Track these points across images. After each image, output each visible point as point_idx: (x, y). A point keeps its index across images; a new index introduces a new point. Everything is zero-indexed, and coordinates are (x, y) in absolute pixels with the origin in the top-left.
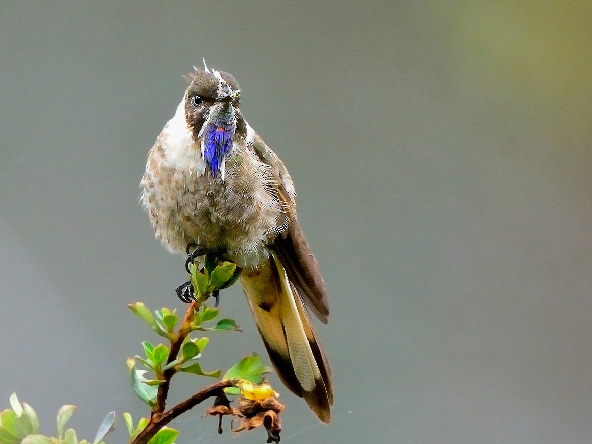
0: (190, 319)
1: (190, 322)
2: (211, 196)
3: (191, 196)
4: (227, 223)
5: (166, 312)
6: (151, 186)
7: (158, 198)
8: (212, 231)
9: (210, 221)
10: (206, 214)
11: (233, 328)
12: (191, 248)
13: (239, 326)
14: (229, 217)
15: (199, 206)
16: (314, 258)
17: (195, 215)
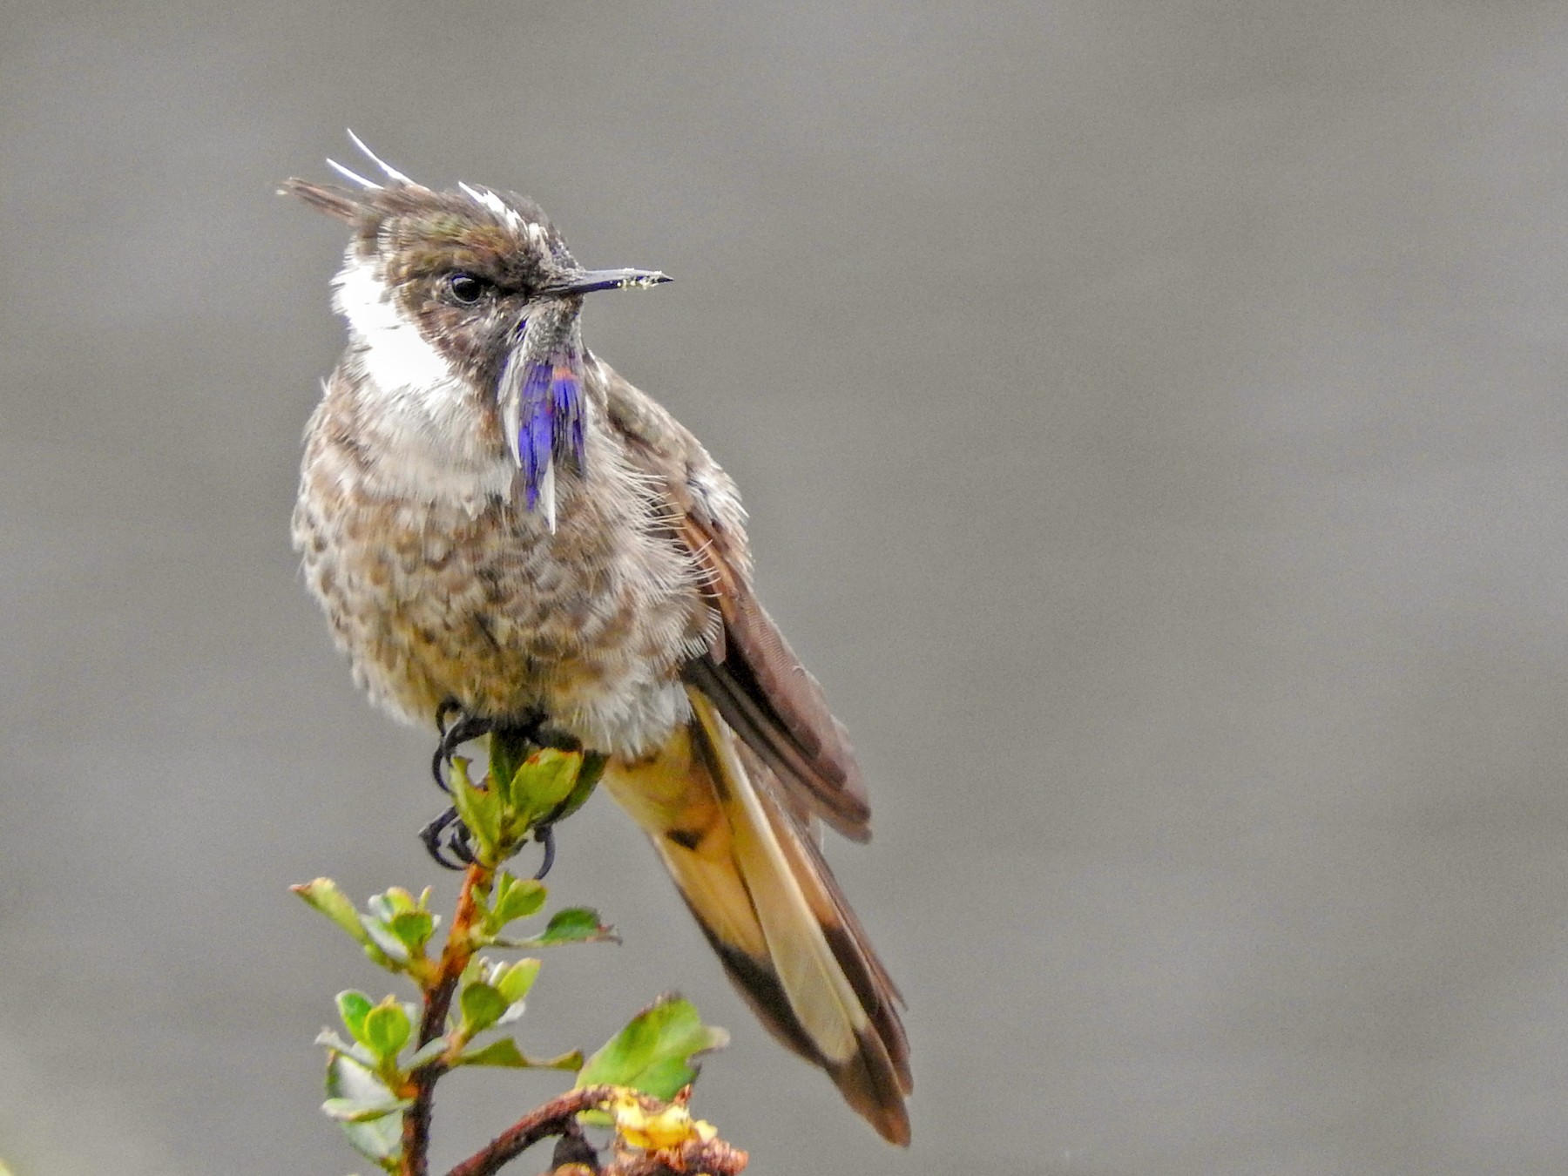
0: (468, 917)
1: (468, 927)
2: (489, 575)
3: (430, 574)
4: (541, 646)
5: (399, 900)
6: (320, 546)
7: (341, 580)
8: (500, 669)
9: (493, 640)
10: (480, 624)
11: (591, 934)
12: (447, 716)
13: (610, 928)
14: (545, 629)
15: (457, 602)
16: (807, 672)
17: (447, 627)
